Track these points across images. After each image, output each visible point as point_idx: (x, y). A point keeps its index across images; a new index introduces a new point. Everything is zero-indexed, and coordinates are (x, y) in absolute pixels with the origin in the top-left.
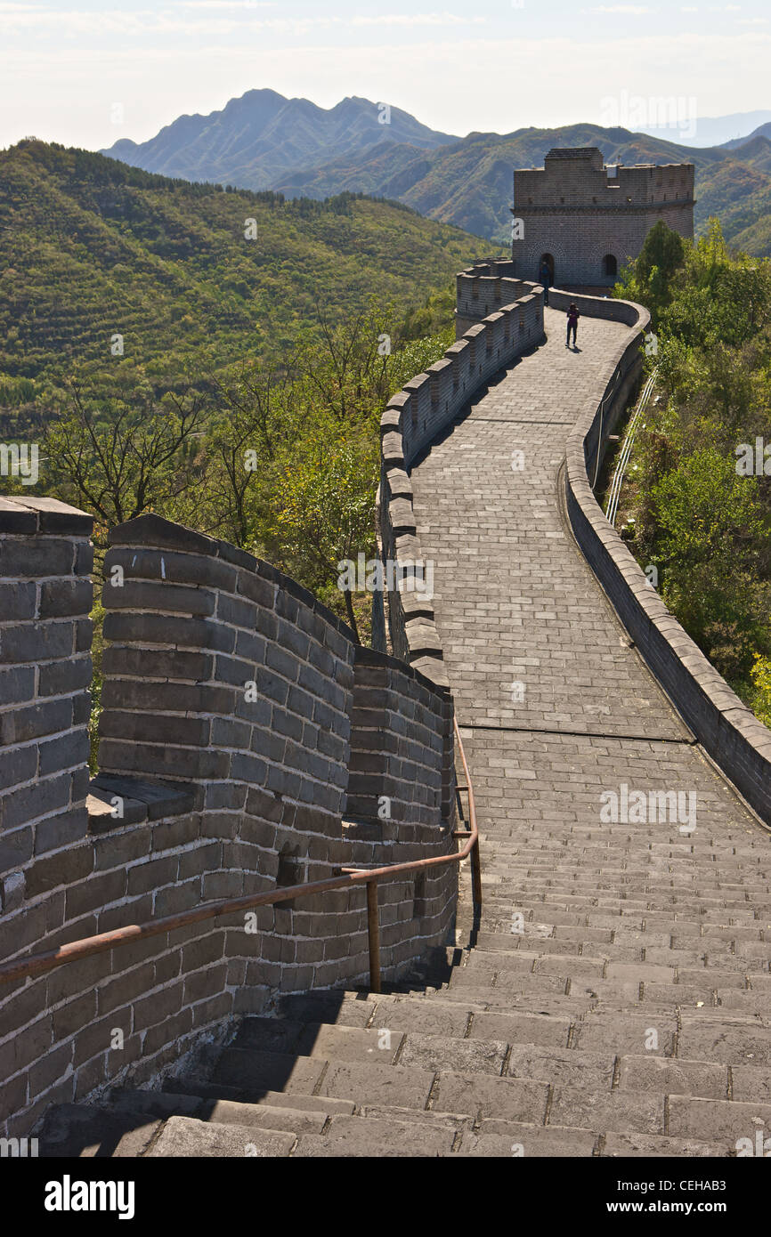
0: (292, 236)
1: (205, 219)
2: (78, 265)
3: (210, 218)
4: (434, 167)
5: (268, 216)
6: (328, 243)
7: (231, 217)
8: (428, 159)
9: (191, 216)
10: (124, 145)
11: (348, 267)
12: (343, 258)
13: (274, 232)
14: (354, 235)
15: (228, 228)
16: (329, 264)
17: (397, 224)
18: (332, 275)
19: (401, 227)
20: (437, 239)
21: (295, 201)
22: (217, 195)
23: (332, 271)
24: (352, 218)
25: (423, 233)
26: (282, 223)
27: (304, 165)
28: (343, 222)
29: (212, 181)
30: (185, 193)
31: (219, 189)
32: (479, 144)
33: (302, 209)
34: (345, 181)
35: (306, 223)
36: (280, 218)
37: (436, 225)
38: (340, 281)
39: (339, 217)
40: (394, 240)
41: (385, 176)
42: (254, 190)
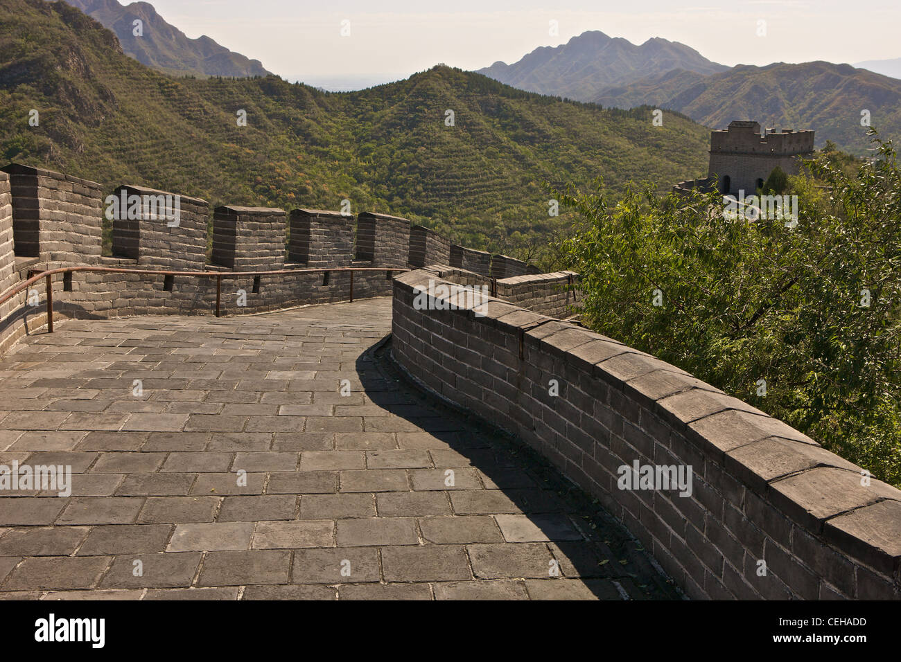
0: (605, 133)
1: (549, 119)
2: (465, 146)
3: (552, 119)
4: (709, 88)
5: (591, 120)
6: (629, 138)
7: (566, 119)
8: (706, 82)
9: (540, 117)
10: (499, 66)
11: (642, 155)
12: (639, 149)
13: (594, 130)
14: (647, 134)
15: (563, 126)
16: (629, 152)
17: (678, 128)
18: (630, 161)
19: (680, 129)
20: (705, 139)
21: (609, 109)
22: (557, 103)
23: (631, 158)
24: (647, 123)
25: (696, 134)
26: (599, 124)
27: (619, 82)
28: (641, 125)
29: (556, 95)
30: (536, 102)
31: (559, 99)
32: (741, 73)
33: (613, 115)
34: (645, 95)
35: (616, 125)
36: (598, 120)
37: (705, 130)
38: (635, 165)
39: (638, 122)
40: (674, 138)
41: (673, 93)
42: (582, 102)
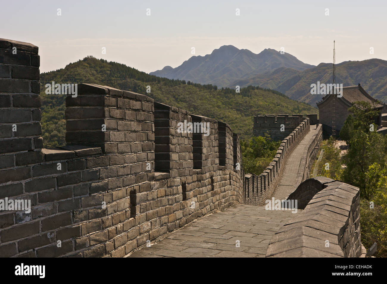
0: (218, 107)
1: (174, 97)
3: (177, 97)
5: (208, 96)
6: (237, 110)
7: (187, 96)
9: (167, 96)
11: (247, 122)
12: (245, 118)
13: (210, 104)
14: (251, 107)
15: (185, 102)
16: (236, 120)
17: (275, 102)
18: (237, 127)
19: (277, 103)
20: (296, 109)
21: (223, 89)
22: (182, 85)
23: (237, 124)
24: (251, 98)
25: (289, 106)
26: (215, 100)
28: (246, 100)
29: (182, 79)
30: (165, 84)
31: (184, 82)
33: (225, 93)
35: (227, 100)
36: (214, 97)
37: (297, 103)
38: (241, 130)
39: (245, 98)
40: (272, 110)
42: (202, 84)
